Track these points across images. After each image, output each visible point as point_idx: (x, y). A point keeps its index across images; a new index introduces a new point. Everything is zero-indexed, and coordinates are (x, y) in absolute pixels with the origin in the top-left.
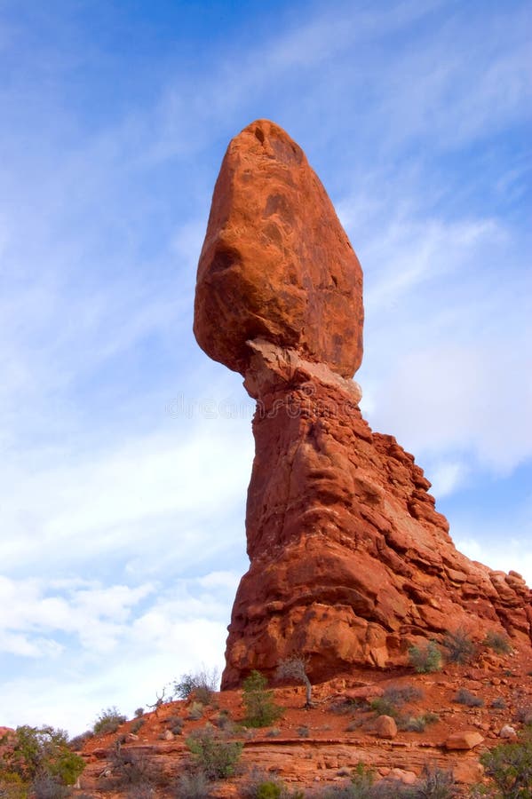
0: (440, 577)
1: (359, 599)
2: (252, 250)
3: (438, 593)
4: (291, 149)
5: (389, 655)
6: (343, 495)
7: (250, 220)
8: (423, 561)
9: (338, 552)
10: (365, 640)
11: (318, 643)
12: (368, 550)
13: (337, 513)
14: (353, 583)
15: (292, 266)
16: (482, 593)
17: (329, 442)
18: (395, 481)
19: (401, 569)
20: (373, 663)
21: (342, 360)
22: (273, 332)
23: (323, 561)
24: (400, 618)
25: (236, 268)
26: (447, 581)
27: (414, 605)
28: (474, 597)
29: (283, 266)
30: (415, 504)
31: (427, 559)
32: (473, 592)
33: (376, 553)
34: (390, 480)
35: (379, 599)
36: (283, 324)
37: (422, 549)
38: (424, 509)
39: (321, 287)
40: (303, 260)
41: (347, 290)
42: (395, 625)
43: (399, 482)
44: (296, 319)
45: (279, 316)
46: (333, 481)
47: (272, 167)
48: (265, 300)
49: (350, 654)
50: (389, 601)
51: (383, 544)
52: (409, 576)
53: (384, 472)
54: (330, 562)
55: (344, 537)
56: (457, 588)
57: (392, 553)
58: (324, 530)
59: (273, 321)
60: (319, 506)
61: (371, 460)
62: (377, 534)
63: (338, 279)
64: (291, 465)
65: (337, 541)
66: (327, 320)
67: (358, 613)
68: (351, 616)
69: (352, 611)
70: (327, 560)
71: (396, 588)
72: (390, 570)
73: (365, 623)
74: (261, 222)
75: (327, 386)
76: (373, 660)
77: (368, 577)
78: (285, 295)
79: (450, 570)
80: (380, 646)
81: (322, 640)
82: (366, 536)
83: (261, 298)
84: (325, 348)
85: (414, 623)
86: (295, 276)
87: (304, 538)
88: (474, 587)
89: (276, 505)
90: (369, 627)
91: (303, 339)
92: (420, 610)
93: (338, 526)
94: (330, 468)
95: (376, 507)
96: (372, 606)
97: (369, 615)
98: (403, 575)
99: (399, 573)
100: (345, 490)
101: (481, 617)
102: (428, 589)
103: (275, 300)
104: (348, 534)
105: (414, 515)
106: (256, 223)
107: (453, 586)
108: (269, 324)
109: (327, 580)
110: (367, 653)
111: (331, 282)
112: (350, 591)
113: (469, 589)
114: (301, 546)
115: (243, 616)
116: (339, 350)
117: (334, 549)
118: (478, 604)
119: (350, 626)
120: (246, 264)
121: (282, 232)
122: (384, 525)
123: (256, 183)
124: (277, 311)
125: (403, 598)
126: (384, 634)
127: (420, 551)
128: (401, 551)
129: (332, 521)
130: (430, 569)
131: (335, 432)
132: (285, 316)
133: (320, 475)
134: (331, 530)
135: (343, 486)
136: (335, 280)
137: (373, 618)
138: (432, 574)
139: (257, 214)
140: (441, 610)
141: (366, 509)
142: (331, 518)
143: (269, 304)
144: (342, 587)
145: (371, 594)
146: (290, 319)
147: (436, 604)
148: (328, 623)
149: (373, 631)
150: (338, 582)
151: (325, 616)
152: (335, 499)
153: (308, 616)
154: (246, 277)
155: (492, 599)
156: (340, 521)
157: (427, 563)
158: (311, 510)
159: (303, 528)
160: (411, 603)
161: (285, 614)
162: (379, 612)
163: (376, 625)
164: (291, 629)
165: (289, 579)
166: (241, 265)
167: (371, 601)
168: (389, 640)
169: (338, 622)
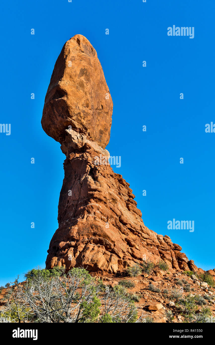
0: (138, 236)
1: (108, 243)
2: (72, 91)
3: (138, 242)
4: (91, 49)
5: (119, 268)
6: (104, 199)
7: (72, 78)
8: (133, 229)
9: (100, 223)
10: (109, 261)
11: (90, 260)
12: (112, 223)
13: (100, 207)
14: (106, 236)
15: (88, 100)
16: (154, 244)
17: (99, 176)
18: (121, 194)
19: (125, 232)
20: (112, 271)
21: (102, 141)
22: (77, 127)
23: (94, 226)
24: (124, 252)
25: (65, 98)
26: (141, 237)
27: (129, 248)
28: (151, 245)
29: (84, 99)
30: (129, 204)
31: (135, 228)
32: (151, 243)
33: (115, 224)
34: (120, 194)
35: (116, 244)
36: (82, 124)
37: (132, 223)
38: (132, 207)
39: (97, 109)
40: (92, 97)
41: (107, 111)
42: (121, 255)
43: (123, 195)
44: (87, 122)
45: (80, 120)
46: (100, 193)
47: (83, 56)
48: (76, 113)
49: (102, 266)
50: (120, 245)
51: (118, 221)
52: (127, 235)
53: (117, 190)
54: (97, 227)
55: (103, 217)
56: (145, 241)
57: (121, 225)
58: (95, 213)
59: (78, 122)
61: (113, 185)
62: (116, 217)
63: (104, 107)
64: (82, 184)
65: (100, 218)
66: (98, 123)
67: (107, 249)
68: (104, 250)
69: (104, 248)
70: (95, 226)
71: (122, 240)
72: (120, 232)
73: (110, 254)
74: (77, 80)
75: (97, 152)
76: (112, 269)
77: (112, 234)
78: (84, 112)
79: (143, 233)
80: (115, 264)
81: (91, 259)
82: (112, 217)
83: (74, 112)
84: (96, 135)
86: (88, 104)
87: (86, 216)
88: (151, 241)
89: (74, 201)
90: (111, 256)
91: (89, 131)
93: (100, 212)
94: (99, 188)
95: (115, 205)
96: (112, 247)
98: (125, 234)
99: (123, 233)
100: (105, 197)
101: (153, 254)
102: (134, 241)
103: (79, 113)
104: (105, 216)
105: (128, 208)
106: (75, 80)
107: (143, 240)
108: (76, 123)
109: (95, 234)
110: (110, 266)
111: (101, 107)
112: (105, 240)
113: (149, 242)
114: (85, 219)
115: (57, 247)
116: (101, 136)
117: (98, 221)
119: (103, 254)
120: (69, 97)
121: (85, 85)
122: (119, 213)
123: (76, 62)
124: (80, 118)
125: (125, 244)
126: (117, 259)
127: (132, 225)
128: (125, 224)
129: (98, 209)
130: (135, 233)
131: (102, 172)
132: (83, 120)
133: (95, 190)
134: (97, 213)
135: (104, 195)
136: (102, 106)
137: (113, 252)
138: (136, 234)
139: (76, 76)
140: (139, 250)
141: (112, 206)
143: (77, 115)
144: (101, 238)
145: (112, 241)
146: (84, 122)
147: (137, 248)
148: (94, 252)
149: (113, 257)
150: (100, 235)
151: (93, 249)
152: (100, 200)
153: (85, 249)
154: (69, 102)
155: (158, 247)
156: (102, 210)
157: (134, 230)
158: (90, 204)
159: (86, 212)
160: (128, 247)
161: (76, 247)
162: (116, 249)
163: (114, 255)
164: (78, 254)
165: (78, 233)
166: (67, 97)
167: (112, 244)
168: (119, 261)
169: (98, 252)
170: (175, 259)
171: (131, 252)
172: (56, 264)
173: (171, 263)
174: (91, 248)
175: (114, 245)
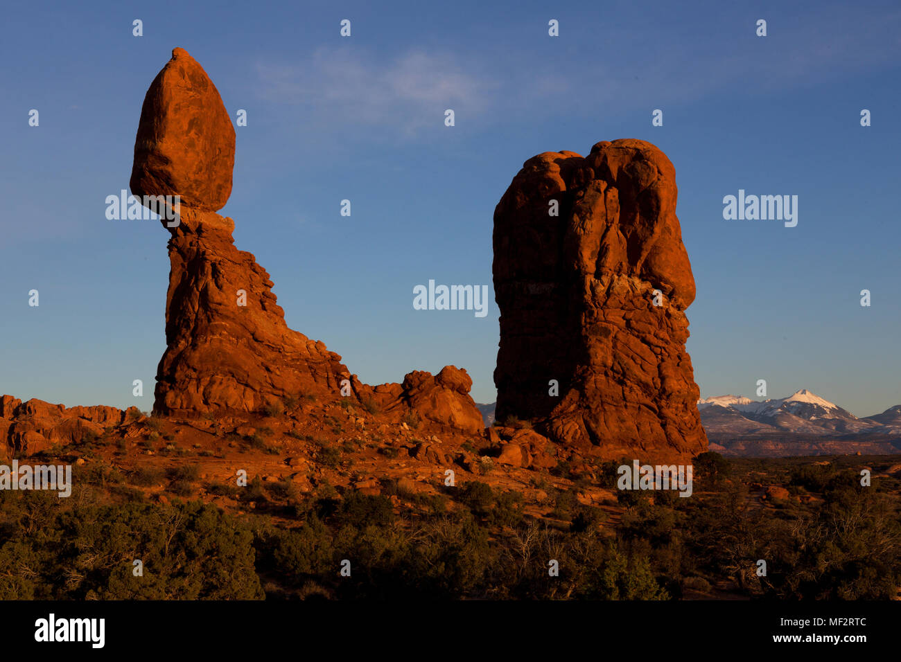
0: (280, 352)
1: (239, 374)
2: (178, 157)
4: (201, 79)
5: (255, 404)
6: (232, 316)
7: (178, 138)
8: (271, 345)
9: (228, 348)
10: (243, 397)
11: (218, 397)
12: (243, 344)
13: (228, 325)
14: (237, 366)
15: (200, 161)
16: (302, 357)
18: (253, 286)
19: (261, 352)
20: (246, 409)
23: (220, 353)
24: (260, 384)
25: (170, 169)
28: (298, 360)
29: (196, 163)
30: (265, 302)
31: (273, 342)
32: (297, 358)
33: (247, 345)
35: (249, 373)
38: (270, 305)
41: (227, 153)
42: (257, 388)
46: (226, 307)
49: (234, 404)
50: (255, 374)
51: (251, 340)
52: (264, 356)
53: (248, 282)
54: (224, 353)
55: (231, 338)
57: (255, 344)
58: (220, 334)
60: (218, 321)
61: (241, 276)
62: (248, 335)
65: (227, 341)
67: (239, 382)
68: (235, 383)
69: (235, 380)
70: (222, 353)
71: (258, 365)
72: (255, 355)
73: (243, 388)
74: (184, 138)
75: (216, 229)
76: (247, 407)
77: (243, 361)
78: (196, 182)
79: (286, 347)
80: (250, 399)
81: (220, 396)
82: (243, 336)
83: (183, 186)
87: (209, 339)
88: (297, 354)
90: (245, 390)
92: (270, 378)
93: (228, 332)
94: (225, 301)
96: (246, 379)
97: (244, 383)
98: (261, 356)
99: (259, 355)
100: (232, 312)
101: (301, 372)
102: (274, 362)
103: (191, 186)
104: (233, 337)
105: (264, 308)
106: (182, 140)
108: (185, 198)
109: (222, 364)
110: (244, 403)
111: (217, 153)
112: (235, 370)
113: (294, 356)
114: (208, 343)
116: (219, 193)
117: (226, 345)
118: (300, 365)
119: (235, 389)
121: (196, 142)
122: (252, 328)
123: (182, 112)
124: (191, 191)
125: (262, 371)
126: (252, 393)
127: (270, 339)
128: (260, 342)
129: (225, 330)
130: (275, 349)
132: (195, 192)
133: (220, 304)
134: (224, 334)
136: (219, 149)
137: (247, 385)
139: (183, 134)
140: (281, 376)
141: (242, 320)
142: (225, 328)
144: (231, 368)
145: (245, 372)
146: (197, 193)
147: (278, 373)
148: (222, 387)
149: (247, 392)
150: (229, 366)
151: (221, 383)
152: (227, 317)
153: (212, 383)
154: (175, 175)
155: (307, 360)
156: (230, 329)
157: (274, 346)
158: (213, 323)
159: (209, 332)
160: (266, 374)
161: (199, 380)
162: (250, 382)
163: (248, 389)
164: (202, 389)
165: (201, 361)
166: (173, 167)
167: (245, 375)
168: (254, 396)
169: (228, 386)
170: (331, 374)
171: (269, 381)
172: (173, 401)
173: (325, 381)
174: (218, 382)
175: (248, 375)
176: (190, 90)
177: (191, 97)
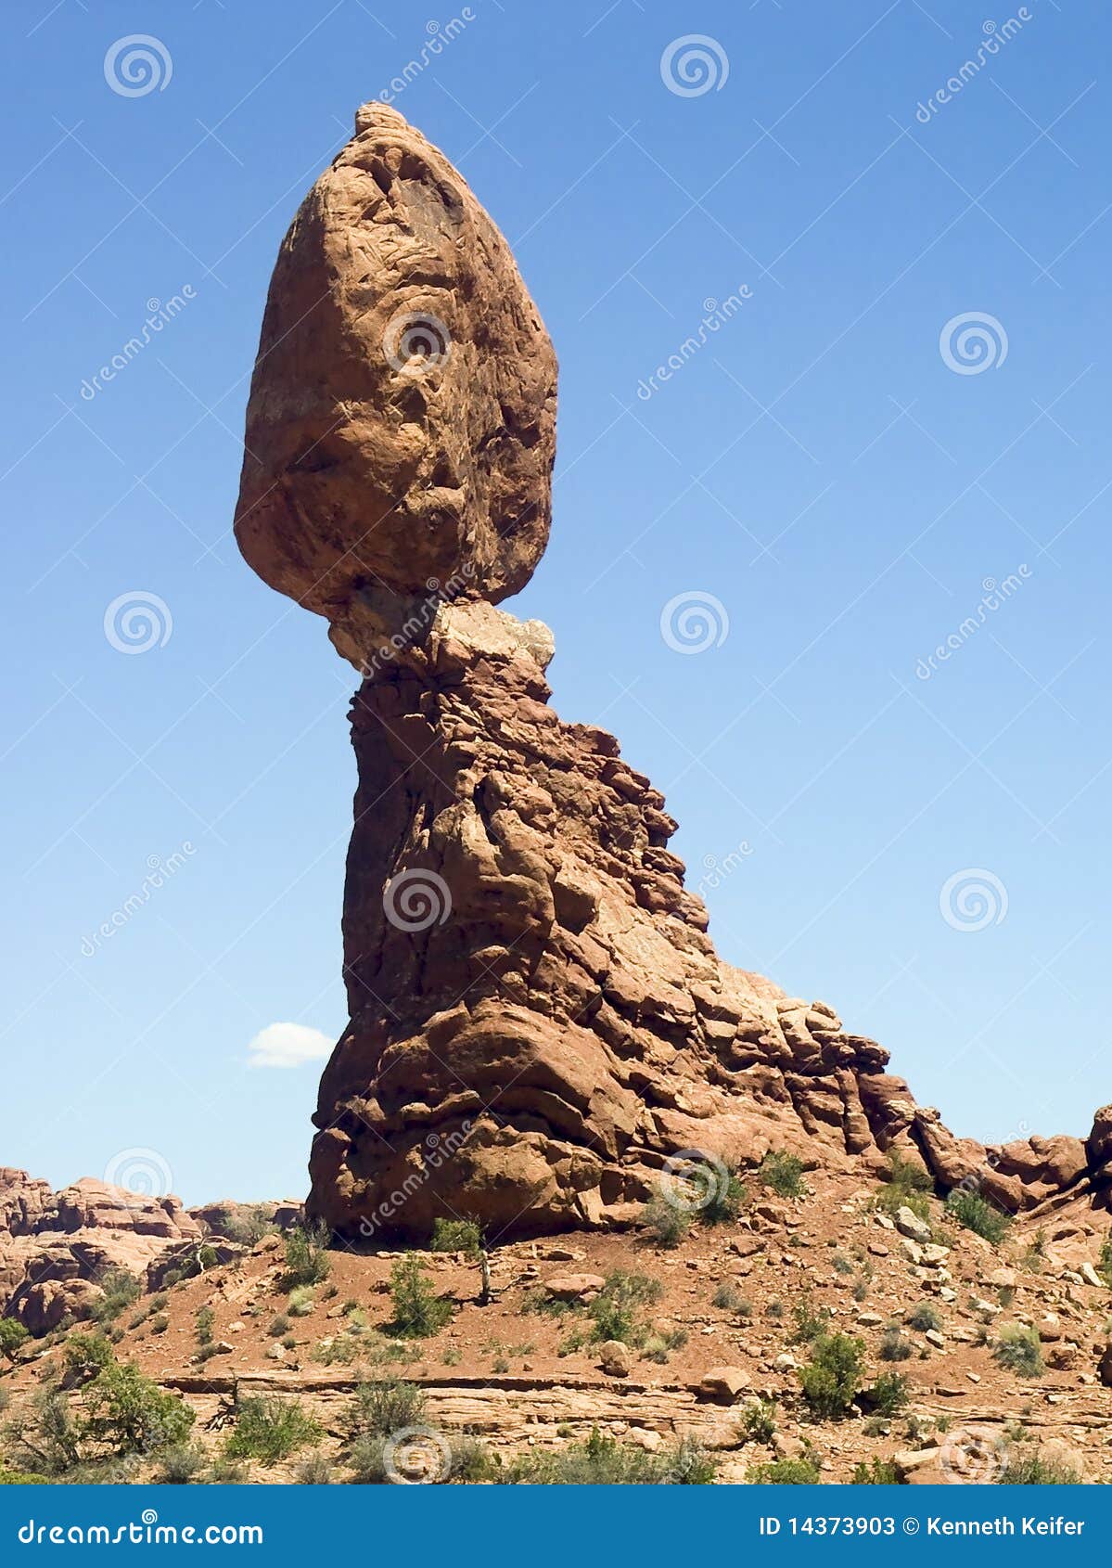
1: (560, 1109)
2: (372, 442)
4: (439, 192)
5: (605, 1203)
6: (535, 924)
8: (663, 1016)
9: (524, 1025)
10: (569, 1179)
11: (492, 1181)
12: (572, 1014)
14: (552, 1081)
15: (440, 450)
16: (761, 1053)
17: (510, 825)
19: (626, 1043)
20: (579, 1216)
23: (500, 1042)
26: (701, 1040)
27: (646, 1110)
28: (748, 1062)
31: (671, 1011)
32: (745, 1054)
33: (586, 1017)
35: (592, 1106)
37: (661, 992)
42: (615, 1150)
46: (519, 902)
50: (608, 1108)
51: (598, 1002)
52: (640, 1054)
54: (513, 1045)
55: (534, 995)
56: (719, 1051)
57: (612, 1015)
60: (494, 942)
62: (588, 982)
63: (514, 410)
64: (441, 855)
65: (522, 1004)
67: (556, 1131)
68: (546, 1135)
70: (507, 1042)
71: (619, 1081)
73: (569, 1149)
76: (580, 1211)
77: (574, 1068)
79: (708, 1022)
81: (498, 1177)
82: (572, 990)
85: (647, 1145)
86: (446, 467)
88: (748, 1044)
90: (574, 1157)
92: (658, 1121)
93: (524, 977)
94: (513, 878)
97: (576, 1135)
98: (630, 1056)
99: (623, 1051)
101: (757, 1098)
102: (670, 1066)
104: (541, 988)
105: (643, 901)
106: (382, 389)
107: (712, 1049)
110: (571, 1199)
111: (499, 421)
112: (547, 1096)
113: (739, 1049)
117: (519, 1019)
118: (755, 1076)
119: (544, 1154)
122: (599, 960)
126: (599, 1167)
127: (657, 1000)
128: (626, 1009)
130: (675, 1028)
131: (522, 804)
135: (533, 908)
136: (507, 412)
137: (580, 1139)
140: (690, 1115)
142: (513, 964)
145: (577, 1098)
147: (682, 1102)
155: (780, 1062)
157: (670, 1020)
160: (642, 1108)
162: (591, 1127)
167: (579, 1111)
170: (856, 1109)
171: (653, 1129)
173: (837, 1133)
176: (406, 230)
177: (409, 254)
